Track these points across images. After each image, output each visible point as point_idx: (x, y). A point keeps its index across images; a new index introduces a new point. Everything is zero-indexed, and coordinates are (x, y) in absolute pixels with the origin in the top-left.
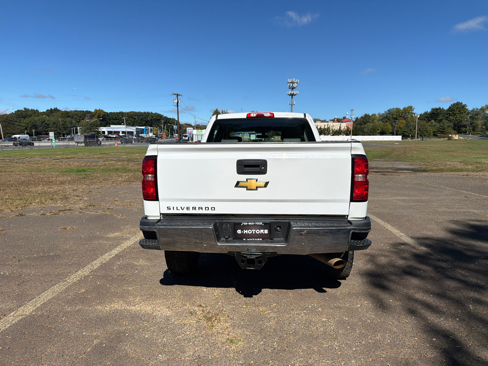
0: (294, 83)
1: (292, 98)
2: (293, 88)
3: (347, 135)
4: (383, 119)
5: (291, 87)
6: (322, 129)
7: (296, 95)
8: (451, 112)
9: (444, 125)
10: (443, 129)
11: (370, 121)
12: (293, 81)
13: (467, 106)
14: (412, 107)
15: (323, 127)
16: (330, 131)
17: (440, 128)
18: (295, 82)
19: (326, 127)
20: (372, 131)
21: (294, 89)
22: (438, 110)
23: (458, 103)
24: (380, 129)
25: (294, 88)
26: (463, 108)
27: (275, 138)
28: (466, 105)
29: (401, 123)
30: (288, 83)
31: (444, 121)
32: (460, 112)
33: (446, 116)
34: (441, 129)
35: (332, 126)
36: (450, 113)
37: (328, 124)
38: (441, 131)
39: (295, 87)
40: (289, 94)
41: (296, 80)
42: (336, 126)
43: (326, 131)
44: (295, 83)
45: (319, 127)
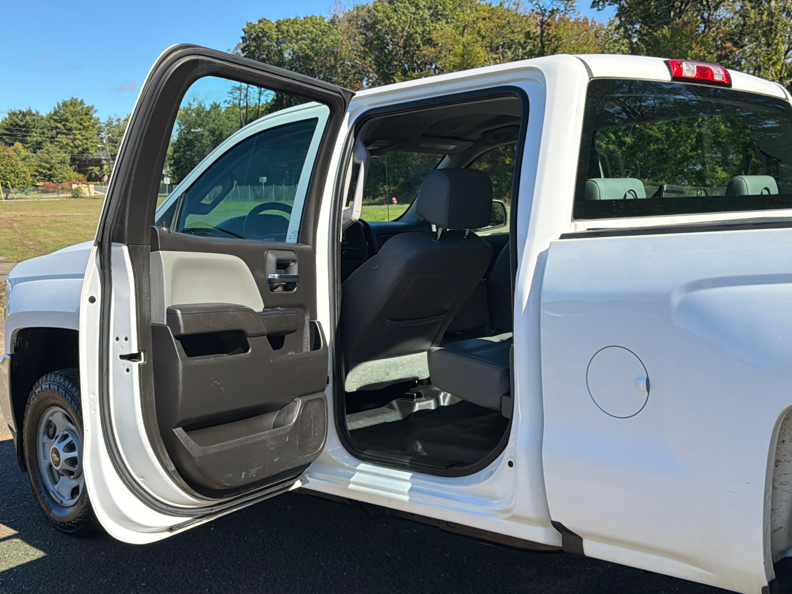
8: (60, 123)
9: (52, 158)
10: (49, 170)
13: (96, 111)
17: (40, 166)
22: (28, 118)
23: (74, 102)
26: (87, 114)
28: (92, 107)
32: (81, 124)
33: (49, 134)
34: (44, 168)
36: (57, 128)
38: (45, 175)
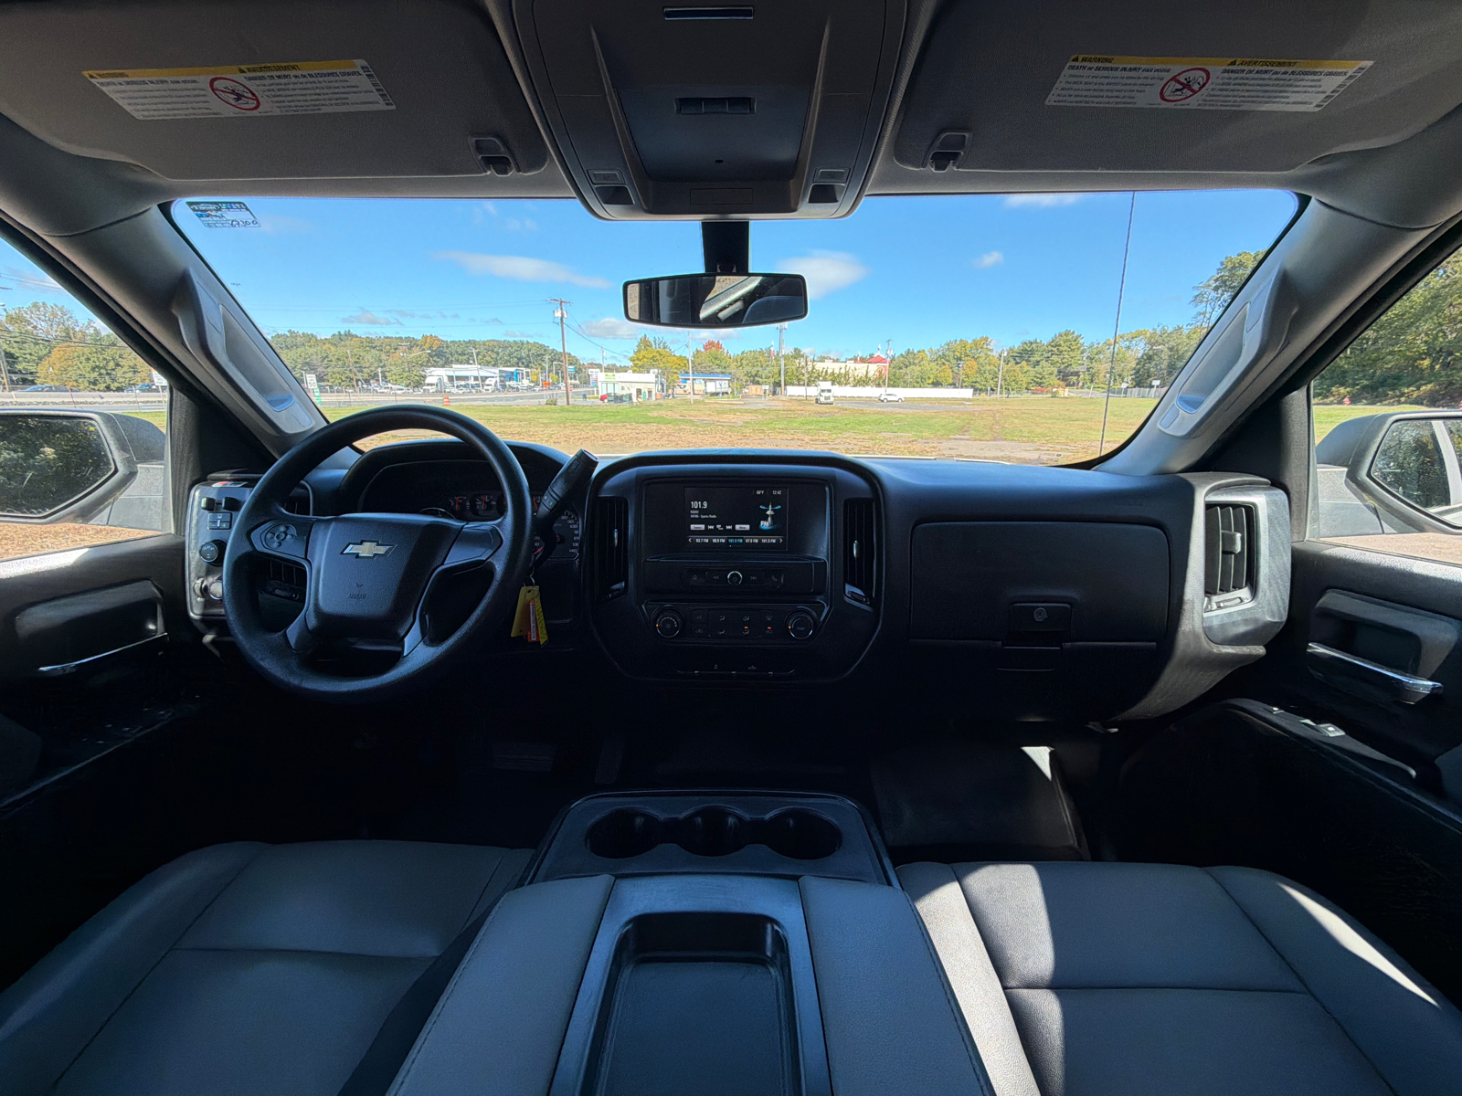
3: (879, 385)
4: (937, 360)
6: (836, 375)
8: (1055, 347)
9: (1044, 371)
10: (1041, 379)
11: (916, 361)
13: (1082, 338)
14: (986, 339)
15: (837, 371)
16: (850, 378)
17: (1035, 377)
19: (843, 371)
20: (919, 380)
23: (1067, 333)
24: (932, 376)
26: (1075, 341)
27: (751, 389)
28: (1080, 336)
29: (969, 366)
31: (1043, 363)
32: (1070, 348)
33: (1046, 355)
34: (1038, 378)
35: (853, 369)
36: (1052, 351)
37: (846, 366)
38: (1037, 383)
42: (861, 370)
43: (842, 379)
45: (830, 371)
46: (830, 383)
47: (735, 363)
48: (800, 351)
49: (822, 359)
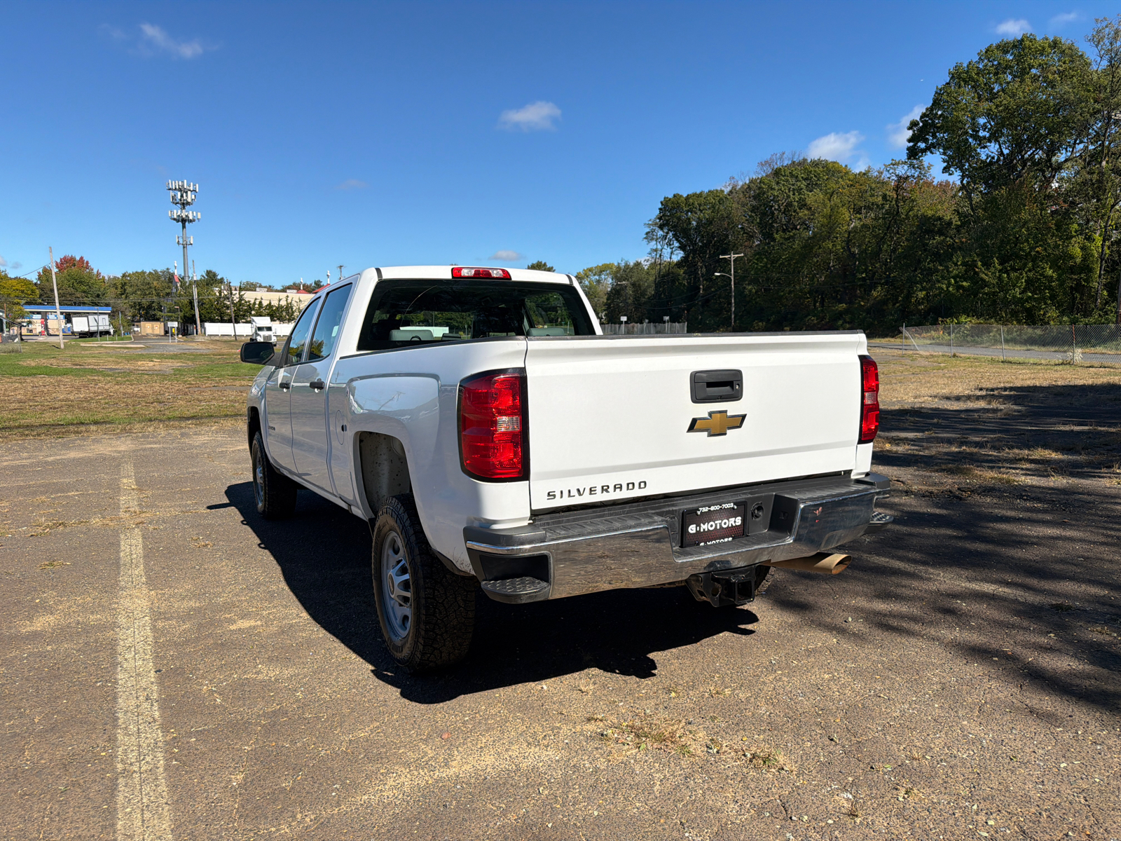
0: (186, 192)
1: (184, 227)
2: (184, 204)
5: (178, 201)
6: (274, 308)
7: (194, 221)
12: (183, 186)
13: (555, 270)
15: (275, 303)
16: (293, 312)
18: (190, 190)
19: (283, 303)
21: (187, 207)
23: (539, 264)
25: (188, 203)
27: (145, 327)
28: (552, 267)
30: (170, 189)
35: (298, 301)
37: (288, 296)
39: (189, 200)
40: (175, 217)
41: (192, 184)
43: (284, 314)
44: (189, 192)
45: (265, 303)
46: (269, 318)
47: (113, 290)
48: (215, 275)
49: (252, 287)
